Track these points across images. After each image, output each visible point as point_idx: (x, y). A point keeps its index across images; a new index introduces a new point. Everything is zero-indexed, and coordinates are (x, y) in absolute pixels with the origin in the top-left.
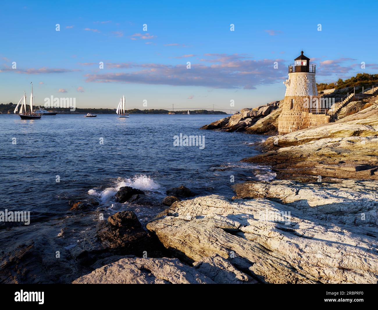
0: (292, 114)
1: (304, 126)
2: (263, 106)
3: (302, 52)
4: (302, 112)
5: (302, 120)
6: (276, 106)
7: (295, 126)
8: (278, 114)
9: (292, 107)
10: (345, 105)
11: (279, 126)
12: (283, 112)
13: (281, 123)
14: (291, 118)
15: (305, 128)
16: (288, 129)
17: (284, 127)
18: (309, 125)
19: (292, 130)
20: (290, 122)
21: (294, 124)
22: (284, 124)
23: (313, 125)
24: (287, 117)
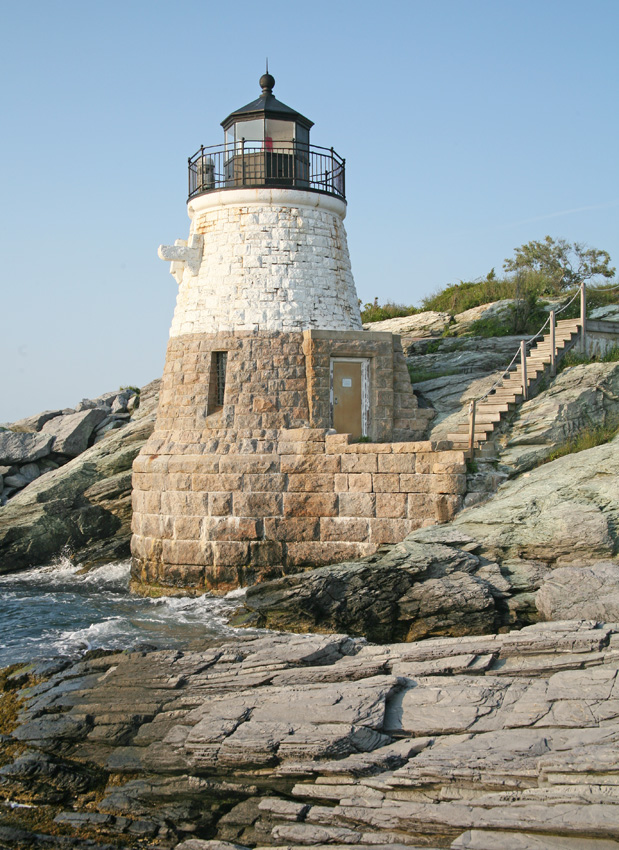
0: (216, 445)
1: (294, 520)
2: (60, 414)
3: (268, 82)
4: (285, 433)
5: (285, 480)
6: (125, 410)
7: (238, 520)
8: (130, 448)
9: (215, 403)
10: (539, 385)
11: (139, 518)
12: (158, 434)
13: (147, 503)
14: (212, 467)
15: (304, 534)
16: (193, 538)
17: (170, 525)
18: (327, 512)
19: (218, 545)
20: (206, 496)
21: (234, 508)
22: (168, 505)
23: (353, 515)
24: (187, 463)
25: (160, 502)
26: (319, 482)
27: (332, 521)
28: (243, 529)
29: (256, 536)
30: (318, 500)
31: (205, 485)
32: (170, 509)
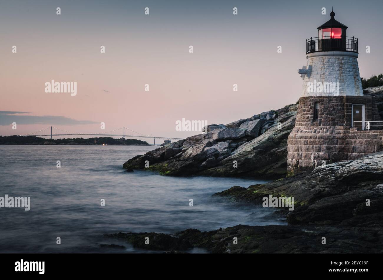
0: (316, 130)
2: (246, 121)
4: (337, 127)
5: (337, 141)
6: (272, 119)
7: (323, 153)
11: (290, 154)
12: (297, 127)
13: (294, 149)
14: (315, 137)
15: (343, 158)
16: (309, 159)
17: (301, 155)
18: (350, 151)
19: (317, 161)
20: (313, 146)
21: (322, 150)
22: (301, 149)
23: (358, 152)
24: (307, 136)
25: (298, 148)
26: (348, 142)
27: (352, 154)
28: (324, 156)
29: (328, 158)
30: (347, 148)
31: (313, 143)
32: (301, 150)
